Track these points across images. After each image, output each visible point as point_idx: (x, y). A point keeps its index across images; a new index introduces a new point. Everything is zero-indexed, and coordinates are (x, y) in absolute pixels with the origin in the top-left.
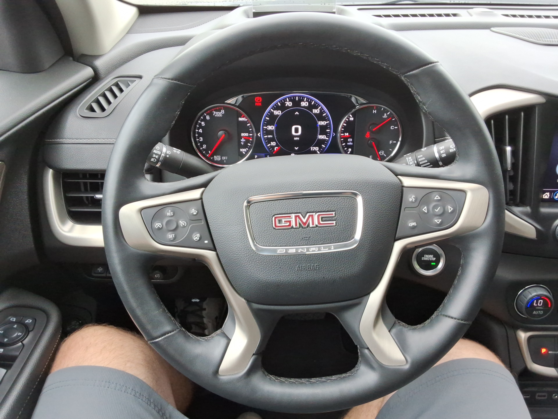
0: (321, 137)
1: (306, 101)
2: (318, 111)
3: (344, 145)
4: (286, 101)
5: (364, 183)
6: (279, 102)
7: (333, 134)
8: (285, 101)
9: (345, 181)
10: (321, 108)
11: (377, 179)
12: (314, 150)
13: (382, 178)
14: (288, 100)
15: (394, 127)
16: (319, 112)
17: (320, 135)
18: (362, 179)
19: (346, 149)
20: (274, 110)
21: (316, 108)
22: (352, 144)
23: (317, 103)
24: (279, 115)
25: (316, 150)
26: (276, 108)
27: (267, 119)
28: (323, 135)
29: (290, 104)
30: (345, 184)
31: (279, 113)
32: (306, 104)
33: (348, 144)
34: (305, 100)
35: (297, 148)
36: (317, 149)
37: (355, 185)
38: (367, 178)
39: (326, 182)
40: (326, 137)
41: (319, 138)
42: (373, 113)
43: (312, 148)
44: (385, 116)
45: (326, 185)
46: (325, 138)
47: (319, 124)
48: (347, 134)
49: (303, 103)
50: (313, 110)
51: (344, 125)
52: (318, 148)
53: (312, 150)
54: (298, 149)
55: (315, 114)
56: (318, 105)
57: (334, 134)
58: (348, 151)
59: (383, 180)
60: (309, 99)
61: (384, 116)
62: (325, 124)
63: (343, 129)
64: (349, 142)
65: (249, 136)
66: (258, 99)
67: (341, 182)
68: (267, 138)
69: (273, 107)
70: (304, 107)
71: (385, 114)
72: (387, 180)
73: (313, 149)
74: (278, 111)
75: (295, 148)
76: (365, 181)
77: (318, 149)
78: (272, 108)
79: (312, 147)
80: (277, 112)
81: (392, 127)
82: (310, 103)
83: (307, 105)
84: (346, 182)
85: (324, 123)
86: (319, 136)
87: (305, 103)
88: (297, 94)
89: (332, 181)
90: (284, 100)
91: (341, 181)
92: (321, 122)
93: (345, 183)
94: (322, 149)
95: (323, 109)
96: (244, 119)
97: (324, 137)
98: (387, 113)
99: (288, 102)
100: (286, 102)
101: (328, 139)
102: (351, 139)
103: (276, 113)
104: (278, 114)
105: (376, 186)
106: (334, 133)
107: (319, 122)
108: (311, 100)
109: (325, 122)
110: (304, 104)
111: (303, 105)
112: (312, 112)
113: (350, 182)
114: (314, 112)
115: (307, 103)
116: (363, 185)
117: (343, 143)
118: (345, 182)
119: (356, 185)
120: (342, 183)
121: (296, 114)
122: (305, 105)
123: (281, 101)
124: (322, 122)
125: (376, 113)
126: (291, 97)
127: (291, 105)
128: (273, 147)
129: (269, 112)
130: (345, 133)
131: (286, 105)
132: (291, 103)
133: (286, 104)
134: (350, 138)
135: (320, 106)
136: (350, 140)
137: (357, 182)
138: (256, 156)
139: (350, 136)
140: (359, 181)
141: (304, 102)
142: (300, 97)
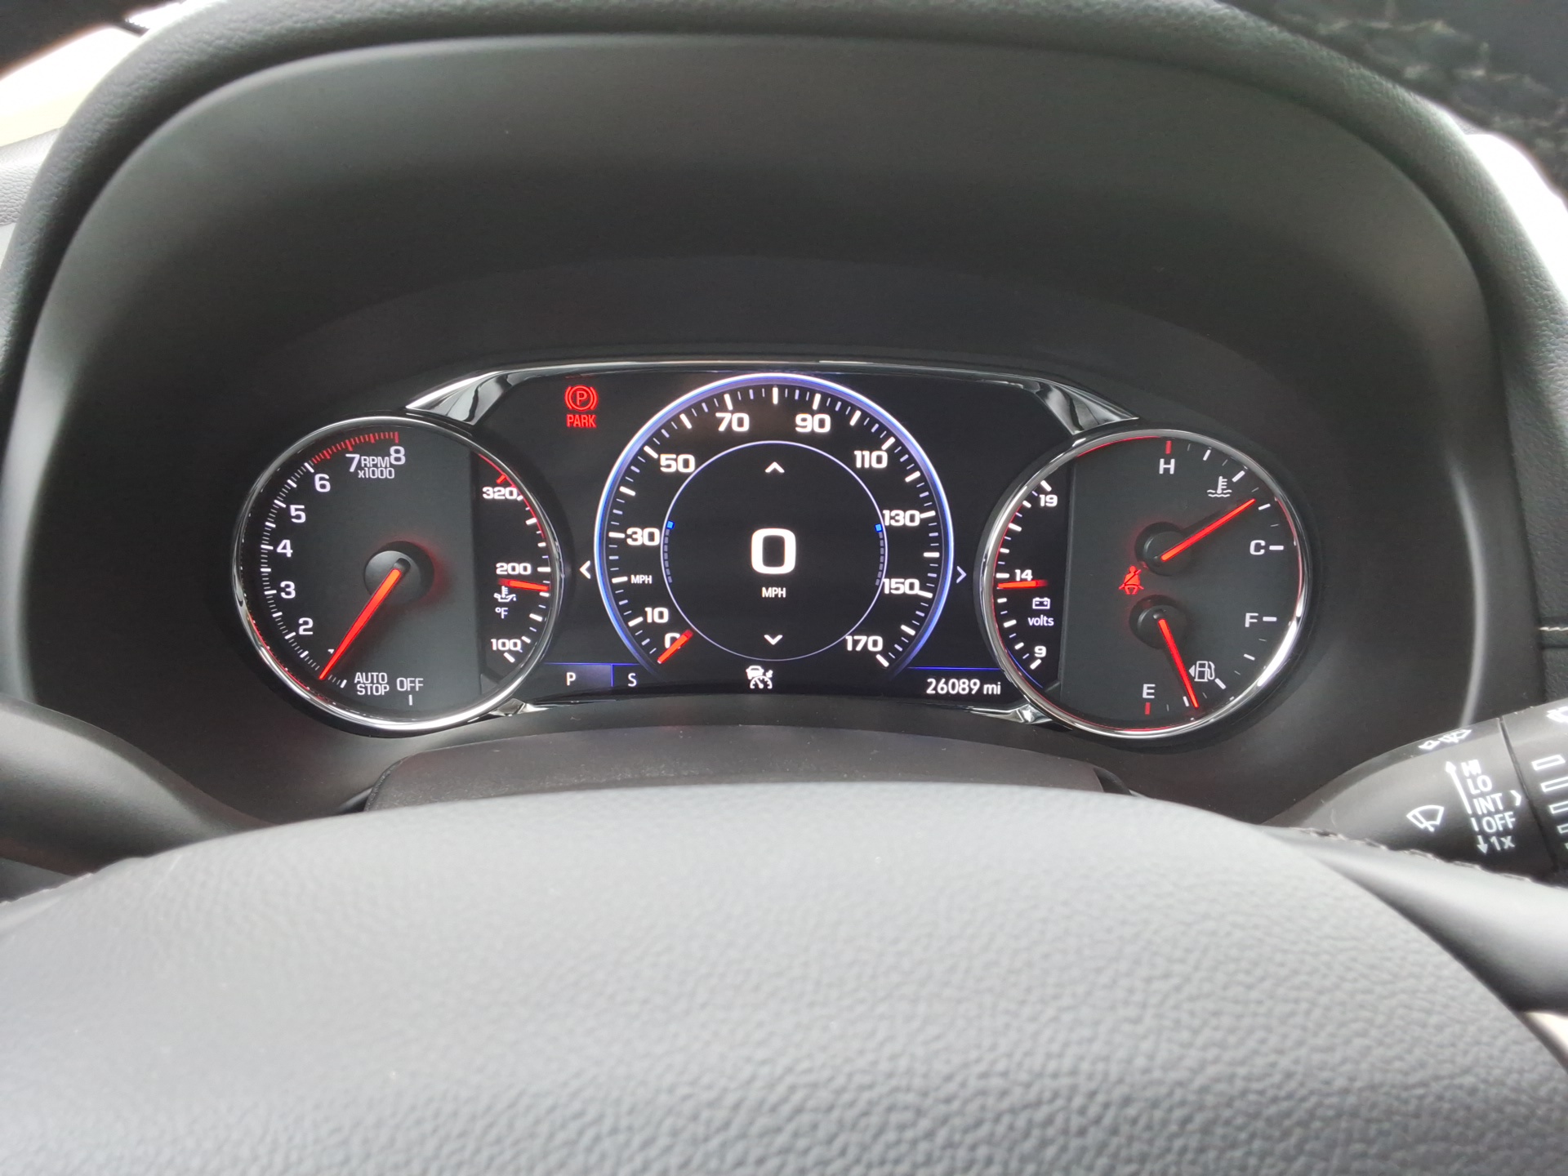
0: (893, 586)
1: (822, 409)
2: (879, 459)
3: (1011, 629)
4: (723, 408)
5: (1260, 1124)
6: (687, 412)
7: (956, 574)
8: (713, 410)
9: (1078, 1101)
10: (898, 443)
11: (1378, 1077)
12: (859, 648)
13: (1422, 1065)
14: (730, 406)
15: (1266, 547)
16: (884, 464)
17: (889, 576)
18: (1239, 1084)
19: (1019, 646)
20: (660, 451)
21: (873, 444)
22: (1052, 624)
23: (874, 421)
24: (687, 475)
25: (871, 648)
26: (672, 441)
27: (624, 496)
28: (906, 578)
29: (741, 423)
30: (1082, 1132)
31: (686, 464)
32: (822, 424)
33: (1032, 621)
34: (815, 406)
35: (773, 637)
36: (875, 643)
37: (1178, 1144)
38: (1285, 1062)
39: (895, 1118)
40: (923, 588)
41: (887, 591)
42: (1161, 472)
43: (849, 639)
44: (1221, 490)
45: (889, 1147)
46: (917, 591)
47: (887, 524)
48: (1028, 574)
49: (804, 420)
50: (858, 453)
51: (1009, 532)
52: (880, 640)
53: (850, 648)
54: (779, 644)
55: (868, 474)
56: (882, 428)
57: (964, 574)
58: (1033, 658)
59: (1436, 1087)
60: (835, 399)
61: (1216, 488)
62: (917, 523)
63: (1005, 551)
64: (1037, 614)
65: (536, 577)
66: (581, 395)
67: (1041, 1114)
68: (627, 585)
69: (657, 434)
70: (812, 438)
71: (1222, 481)
72: (1468, 1080)
73: (856, 643)
74: (682, 457)
75: (767, 637)
76: (1275, 1100)
77: (880, 647)
78: (649, 442)
79: (852, 634)
80: (676, 460)
81: (1258, 547)
82: (840, 420)
83: (827, 428)
84: (1093, 1110)
85: (912, 518)
86: (886, 581)
87: (818, 417)
88: (775, 377)
89: (956, 1105)
90: (709, 401)
91: (1038, 1103)
92: (894, 513)
93: (1076, 1122)
94: (901, 644)
95: (905, 451)
96: (511, 493)
97: (912, 586)
98: (1229, 476)
99: (733, 412)
100: (718, 415)
101: (929, 595)
102: (1047, 601)
103: (669, 466)
104: (682, 470)
105: (1374, 1150)
106: (959, 568)
107: (886, 512)
108: (845, 404)
109: (916, 513)
110: (808, 423)
111: (808, 430)
112: (851, 462)
113: (1131, 1111)
114: (859, 465)
115: (827, 418)
116: (1257, 1145)
117: (1007, 618)
118: (1082, 1111)
119: (1184, 1150)
120: (1049, 1121)
121: (769, 470)
122: (818, 430)
123: (697, 406)
124: (901, 512)
125: (1172, 472)
126: (745, 391)
127: (746, 427)
128: (656, 632)
129: (635, 461)
130: (1018, 572)
131: (722, 428)
132: (746, 418)
133: (721, 420)
134: (1041, 597)
135: (890, 434)
136: (1041, 604)
137: (1199, 1119)
138: (568, 674)
139: (1041, 583)
140: (1210, 1100)
141: (813, 413)
142: (792, 389)
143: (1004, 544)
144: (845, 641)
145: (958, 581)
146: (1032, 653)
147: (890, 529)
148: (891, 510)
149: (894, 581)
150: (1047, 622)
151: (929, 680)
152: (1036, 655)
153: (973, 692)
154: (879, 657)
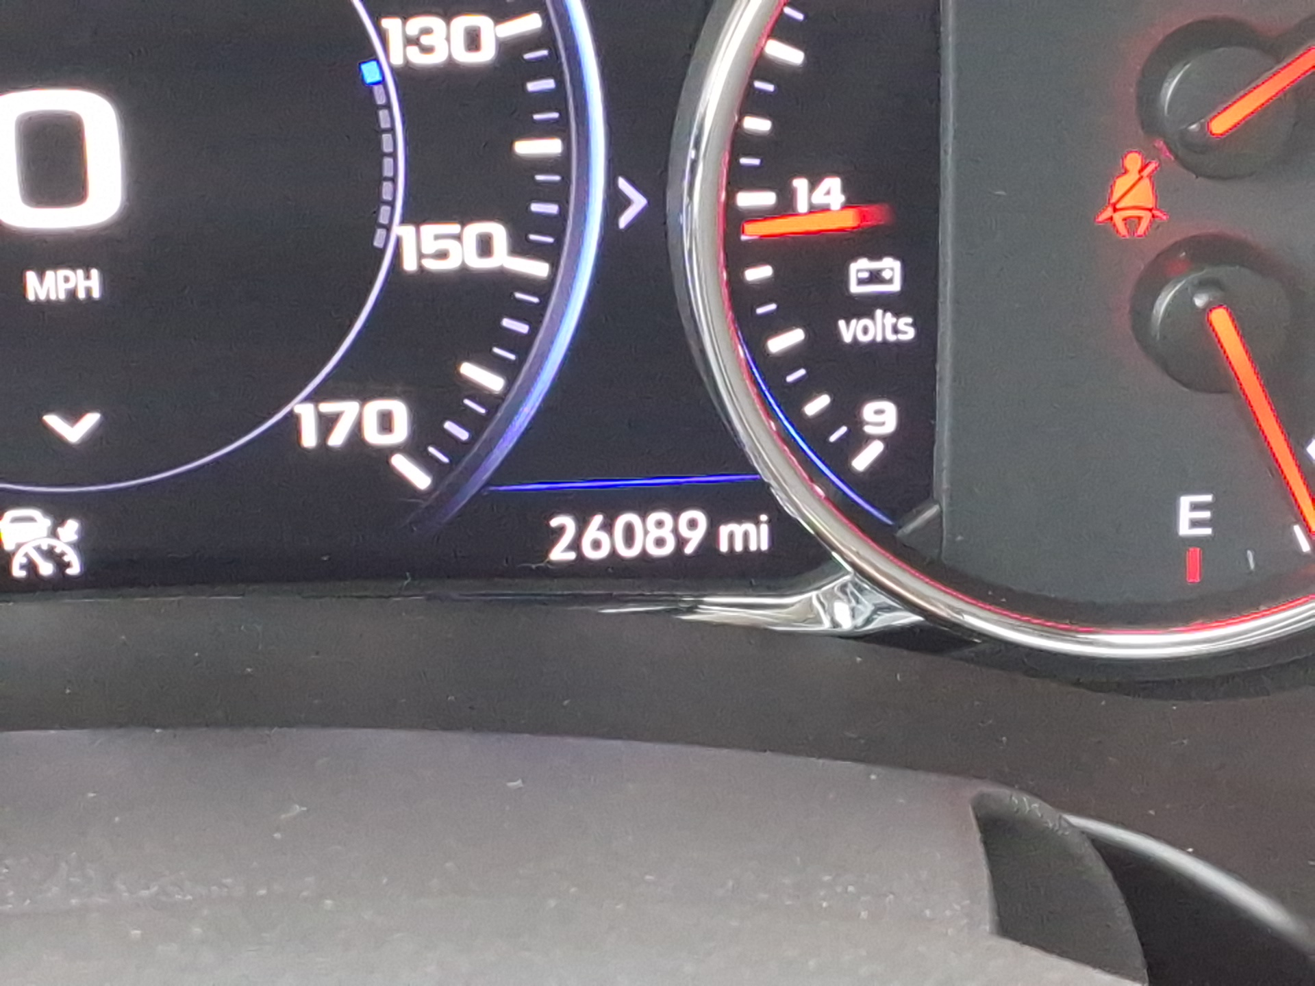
0: (430, 247)
3: (791, 359)
7: (615, 203)
12: (337, 438)
17: (415, 216)
19: (817, 405)
22: (909, 334)
25: (373, 436)
28: (465, 220)
33: (850, 331)
35: (73, 416)
36: (386, 423)
40: (520, 247)
41: (410, 264)
43: (307, 414)
46: (502, 258)
47: (397, 60)
48: (831, 191)
51: (762, 67)
52: (400, 410)
53: (309, 439)
54: (93, 438)
57: (639, 202)
58: (858, 439)
62: (487, 54)
63: (758, 125)
64: (864, 307)
73: (327, 423)
75: (53, 421)
77: (401, 432)
79: (315, 398)
85: (473, 40)
86: (405, 232)
92: (415, 25)
94: (465, 417)
97: (485, 246)
101: (538, 269)
102: (891, 267)
106: (623, 184)
107: (392, 25)
109: (483, 22)
117: (776, 325)
124: (435, 22)
130: (801, 184)
134: (875, 256)
136: (875, 277)
139: (880, 214)
143: (751, 102)
144: (293, 421)
145: (624, 221)
146: (856, 424)
147: (407, 77)
148: (405, 18)
149: (428, 230)
150: (896, 331)
151: (555, 522)
152: (868, 429)
153: (689, 549)
154: (401, 463)
